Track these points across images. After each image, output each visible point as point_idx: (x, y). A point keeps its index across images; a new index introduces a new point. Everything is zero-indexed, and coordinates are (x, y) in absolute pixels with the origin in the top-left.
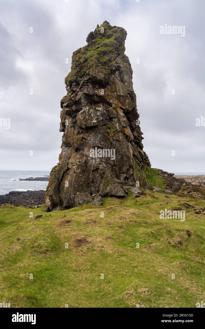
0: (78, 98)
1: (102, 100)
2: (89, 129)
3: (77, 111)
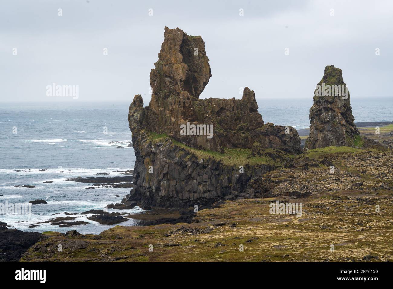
0: (320, 108)
1: (331, 109)
2: (325, 123)
3: (321, 114)
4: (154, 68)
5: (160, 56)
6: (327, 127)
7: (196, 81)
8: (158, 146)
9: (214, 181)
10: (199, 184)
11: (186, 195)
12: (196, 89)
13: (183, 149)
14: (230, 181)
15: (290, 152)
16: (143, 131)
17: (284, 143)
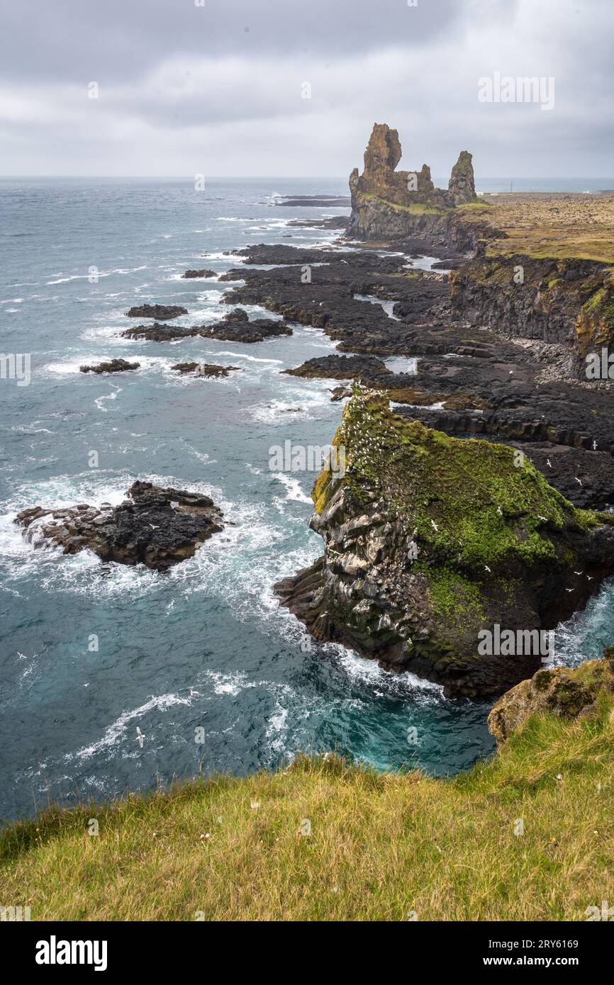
4: (366, 150)
5: (370, 143)
6: (462, 191)
7: (393, 159)
8: (369, 202)
9: (404, 224)
10: (395, 226)
11: (387, 233)
12: (393, 164)
13: (386, 204)
14: (414, 224)
15: (450, 207)
16: (359, 192)
17: (446, 200)
